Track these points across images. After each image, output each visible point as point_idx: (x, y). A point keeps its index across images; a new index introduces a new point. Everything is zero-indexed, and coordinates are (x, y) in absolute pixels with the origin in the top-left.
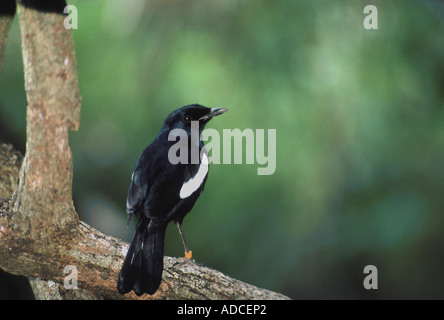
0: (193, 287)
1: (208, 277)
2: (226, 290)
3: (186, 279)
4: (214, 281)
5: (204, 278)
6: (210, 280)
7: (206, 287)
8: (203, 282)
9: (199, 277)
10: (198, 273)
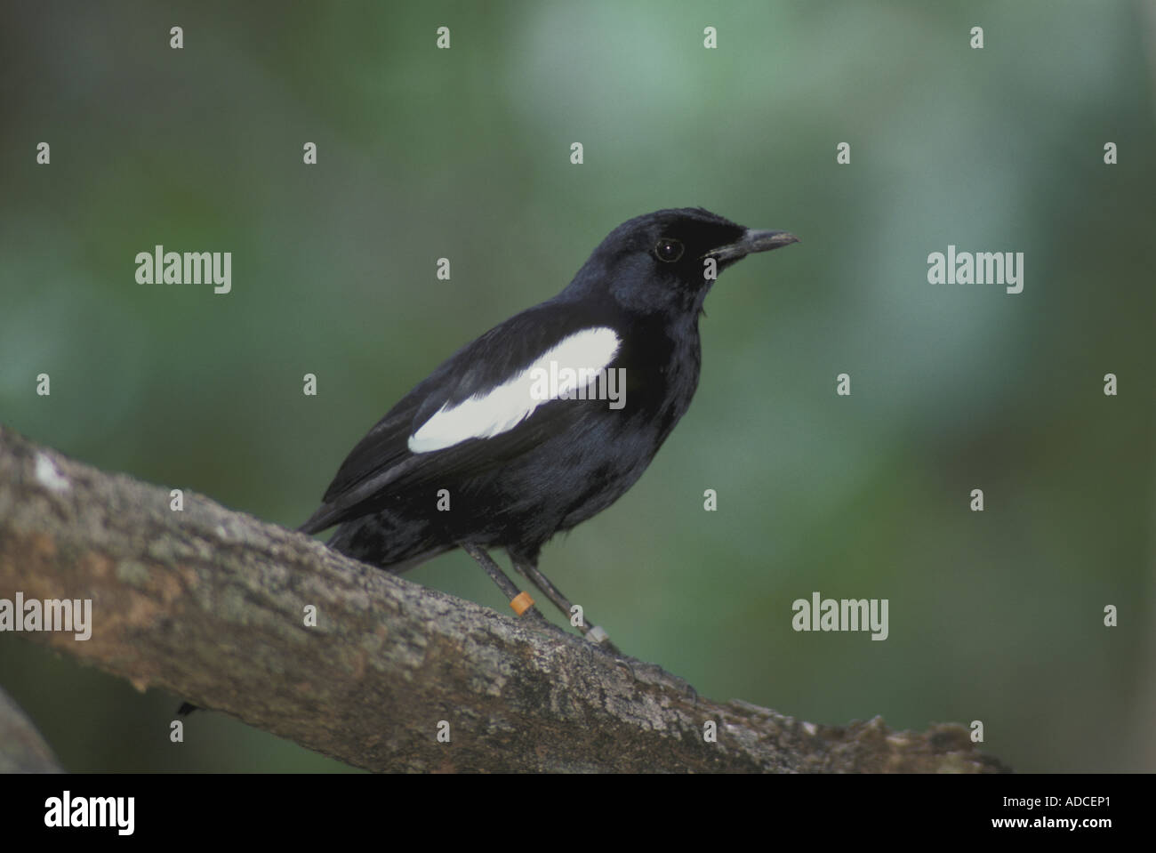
0: (253, 585)
1: (292, 555)
2: (349, 596)
3: (233, 563)
4: (309, 568)
5: (282, 559)
6: (299, 565)
7: (291, 585)
8: (281, 572)
9: (267, 554)
10: (264, 542)
